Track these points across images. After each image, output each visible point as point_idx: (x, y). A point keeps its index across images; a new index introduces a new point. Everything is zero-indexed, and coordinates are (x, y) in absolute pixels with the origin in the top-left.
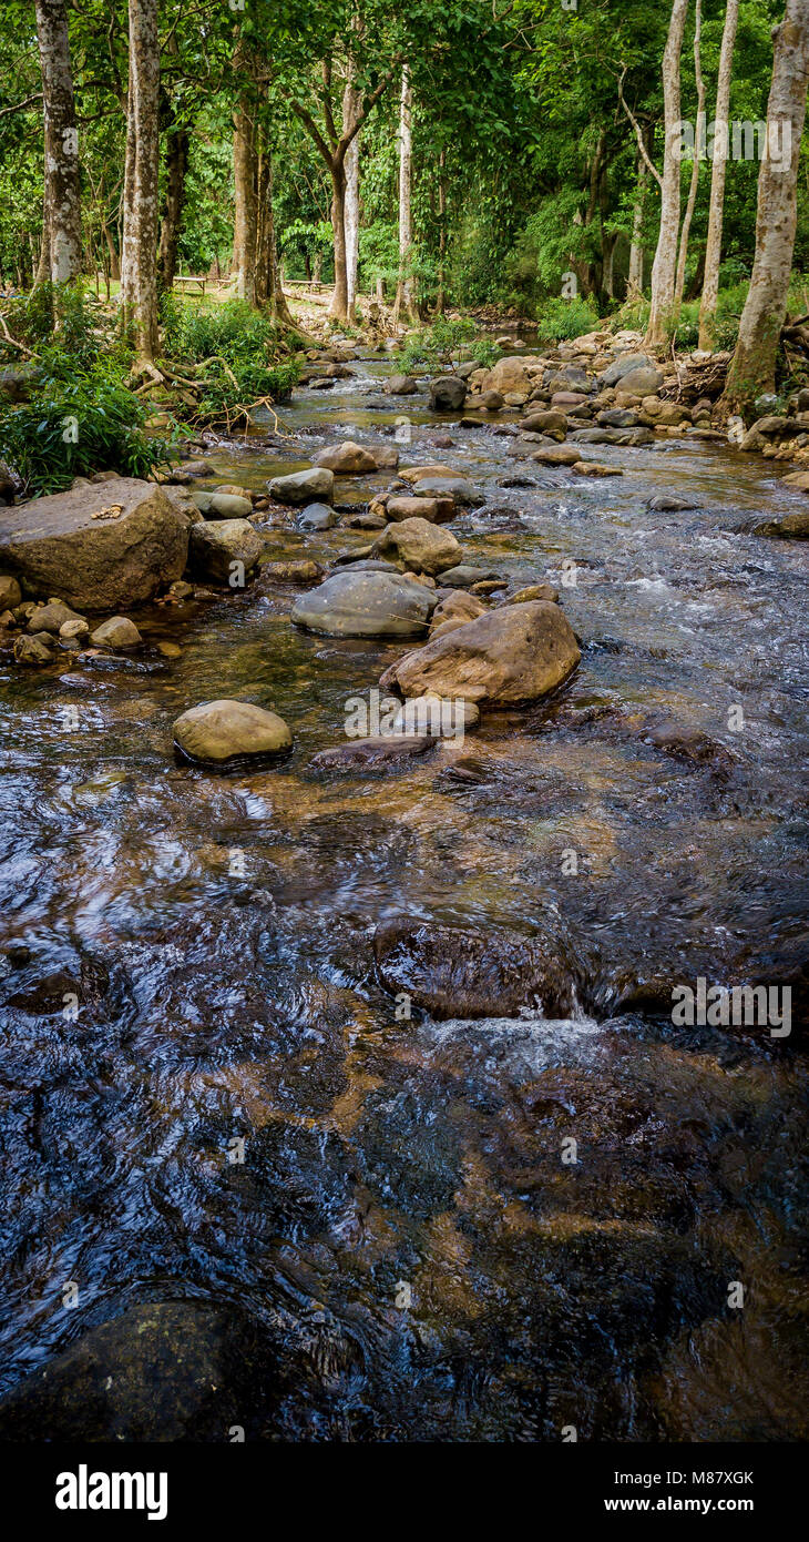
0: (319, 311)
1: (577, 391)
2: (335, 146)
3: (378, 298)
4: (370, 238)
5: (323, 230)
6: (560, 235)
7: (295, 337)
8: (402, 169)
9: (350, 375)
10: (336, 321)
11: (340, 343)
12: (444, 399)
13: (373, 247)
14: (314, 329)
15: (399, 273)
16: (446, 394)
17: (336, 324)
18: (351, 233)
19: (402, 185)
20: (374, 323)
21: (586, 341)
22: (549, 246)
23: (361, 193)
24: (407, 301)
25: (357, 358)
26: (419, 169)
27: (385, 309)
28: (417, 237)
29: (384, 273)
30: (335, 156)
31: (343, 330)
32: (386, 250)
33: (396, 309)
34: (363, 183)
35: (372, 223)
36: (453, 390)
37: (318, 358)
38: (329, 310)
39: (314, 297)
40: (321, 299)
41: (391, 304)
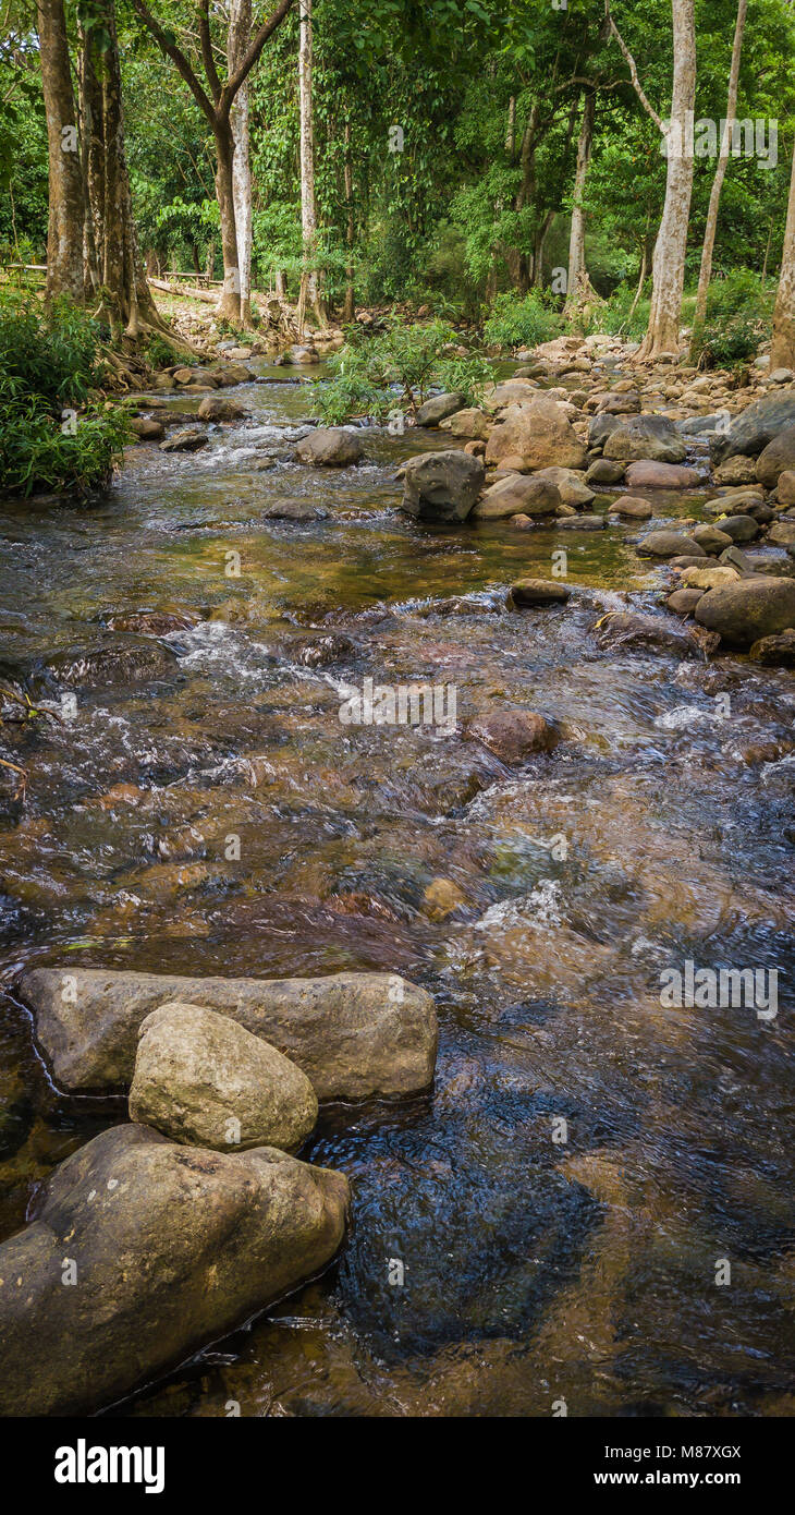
0: (205, 309)
1: (666, 458)
2: (217, 96)
3: (278, 295)
4: (267, 222)
5: (209, 211)
6: (490, 222)
7: (166, 345)
8: (303, 140)
9: (239, 416)
10: (225, 323)
11: (229, 353)
12: (437, 499)
13: (272, 234)
14: (197, 333)
15: (303, 262)
16: (442, 489)
17: (226, 326)
18: (242, 212)
19: (303, 160)
20: (274, 324)
21: (553, 348)
22: (478, 233)
23: (255, 170)
24: (313, 298)
25: (252, 378)
26: (323, 142)
27: (286, 307)
28: (322, 223)
29: (287, 263)
30: (218, 108)
31: (235, 334)
32: (286, 237)
33: (299, 308)
34: (256, 158)
35: (268, 204)
36: (459, 480)
37: (192, 381)
38: (217, 308)
39: (199, 293)
40: (208, 294)
41: (294, 302)
